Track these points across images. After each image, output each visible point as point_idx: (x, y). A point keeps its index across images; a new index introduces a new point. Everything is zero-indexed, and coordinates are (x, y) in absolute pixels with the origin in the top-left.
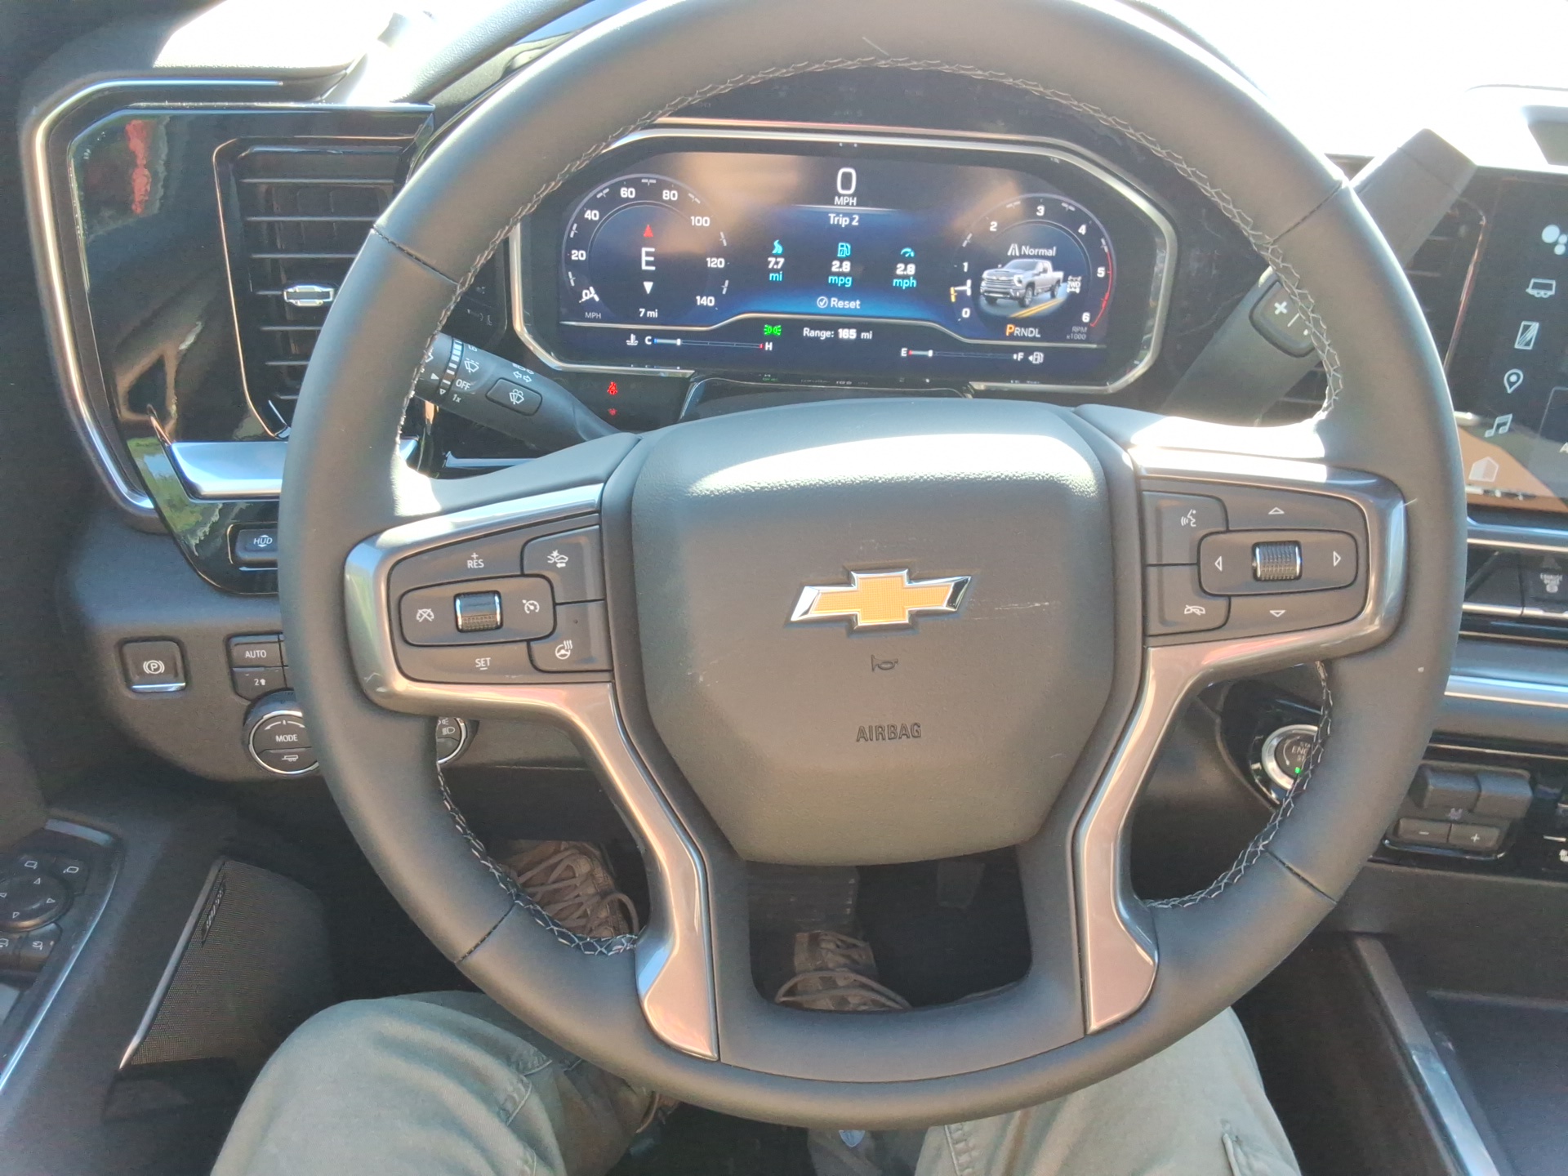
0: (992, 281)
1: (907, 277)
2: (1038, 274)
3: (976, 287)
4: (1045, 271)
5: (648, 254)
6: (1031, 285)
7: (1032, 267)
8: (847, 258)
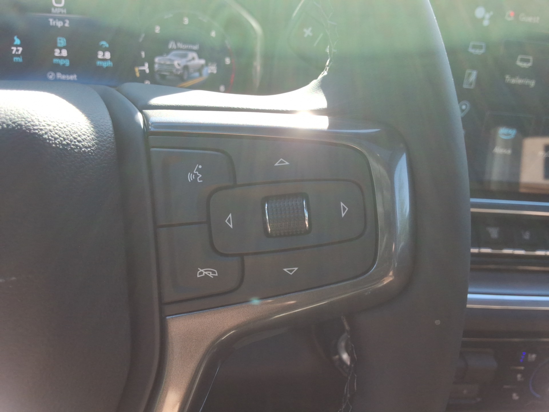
1: (104, 60)
3: (151, 67)
4: (193, 59)
7: (185, 56)
8: (64, 48)
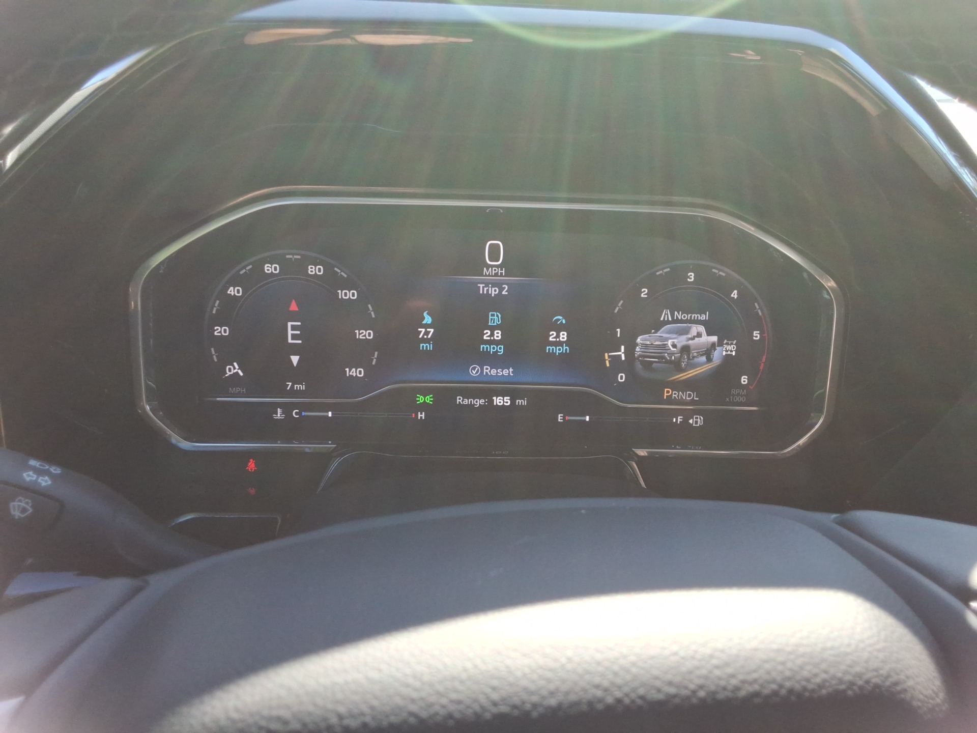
0: (645, 346)
1: (560, 344)
2: (693, 339)
3: (630, 352)
4: (699, 335)
5: (294, 328)
6: (686, 349)
7: (686, 331)
8: (497, 327)
